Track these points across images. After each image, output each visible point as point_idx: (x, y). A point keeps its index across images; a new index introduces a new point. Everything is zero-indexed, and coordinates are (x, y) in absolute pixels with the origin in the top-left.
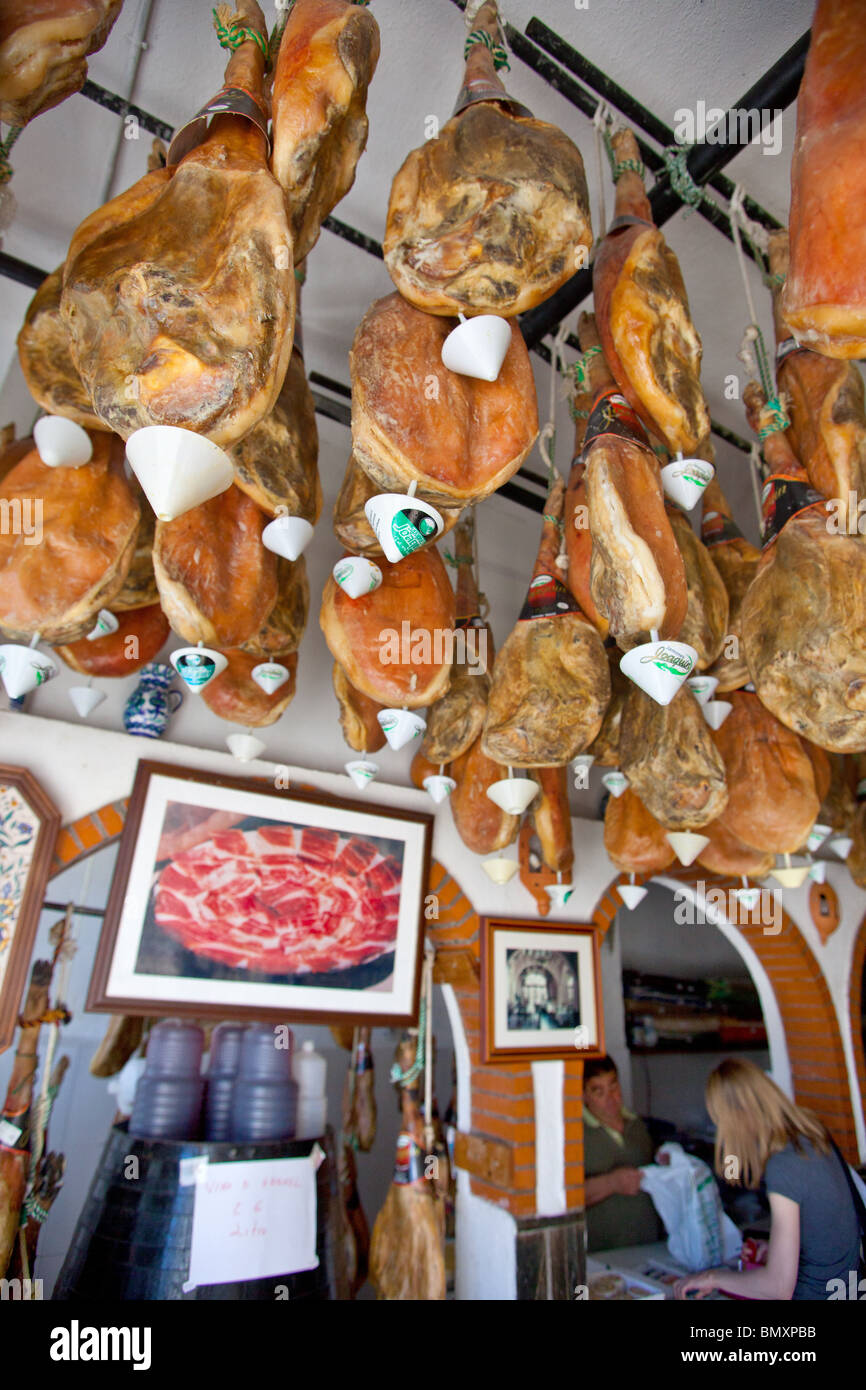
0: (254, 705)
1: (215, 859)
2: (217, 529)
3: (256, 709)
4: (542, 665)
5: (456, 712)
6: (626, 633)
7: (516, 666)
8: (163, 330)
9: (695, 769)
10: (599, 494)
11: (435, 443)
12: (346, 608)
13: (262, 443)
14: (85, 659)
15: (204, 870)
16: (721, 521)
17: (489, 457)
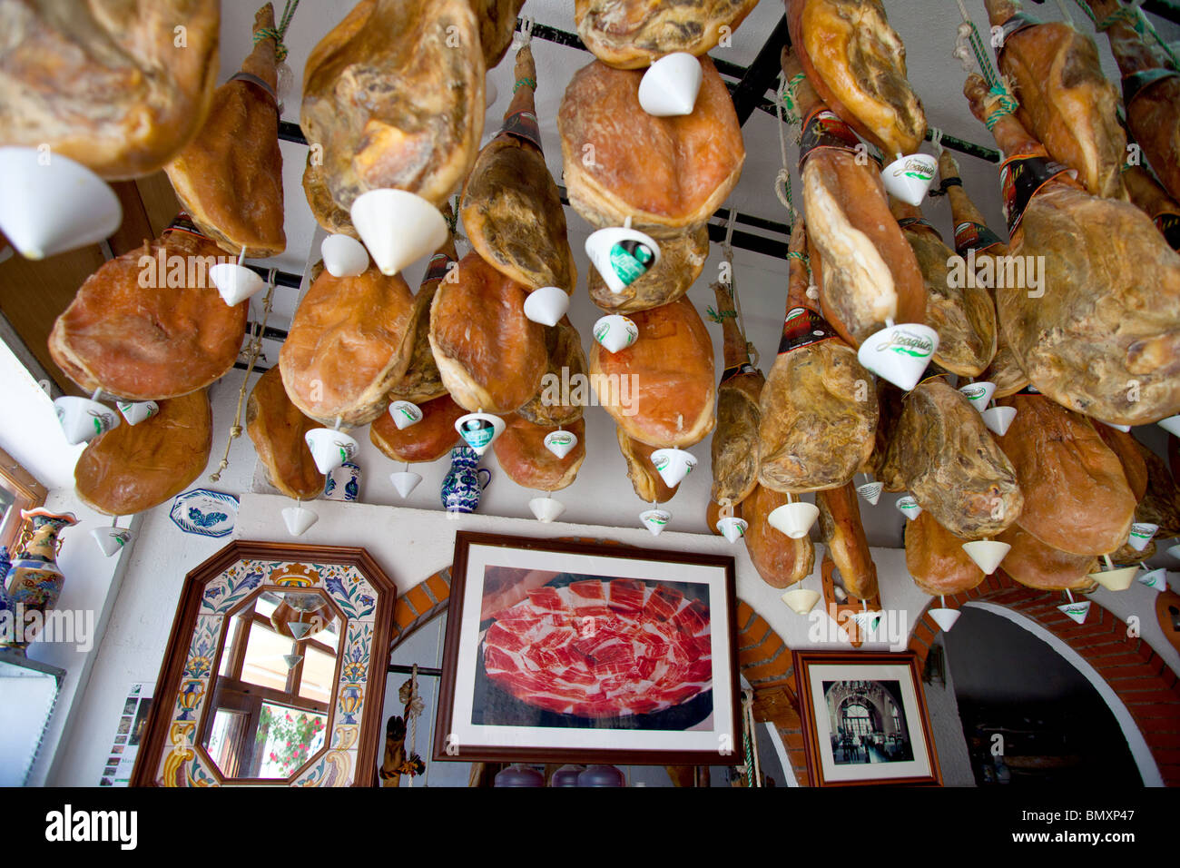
0: (549, 470)
1: (534, 615)
2: (483, 309)
3: (553, 473)
4: (805, 392)
5: (738, 455)
6: (861, 328)
7: (781, 397)
8: (373, 115)
9: (981, 474)
10: (814, 200)
11: (643, 180)
12: (611, 363)
13: (512, 227)
14: (400, 448)
15: (522, 626)
16: (976, 230)
17: (699, 185)
